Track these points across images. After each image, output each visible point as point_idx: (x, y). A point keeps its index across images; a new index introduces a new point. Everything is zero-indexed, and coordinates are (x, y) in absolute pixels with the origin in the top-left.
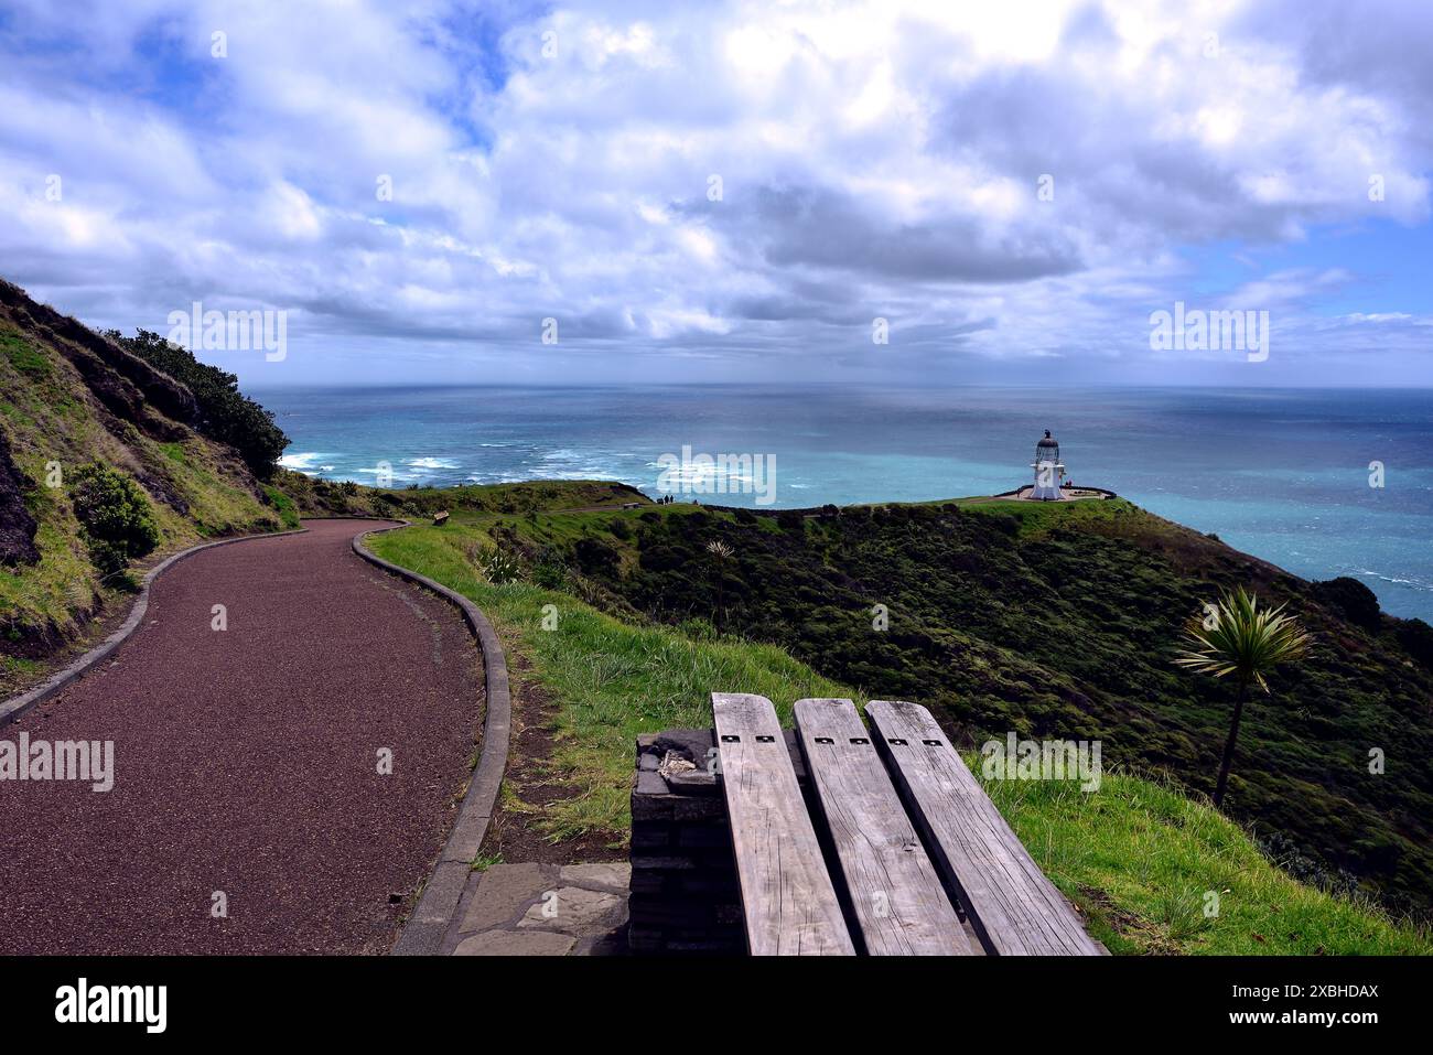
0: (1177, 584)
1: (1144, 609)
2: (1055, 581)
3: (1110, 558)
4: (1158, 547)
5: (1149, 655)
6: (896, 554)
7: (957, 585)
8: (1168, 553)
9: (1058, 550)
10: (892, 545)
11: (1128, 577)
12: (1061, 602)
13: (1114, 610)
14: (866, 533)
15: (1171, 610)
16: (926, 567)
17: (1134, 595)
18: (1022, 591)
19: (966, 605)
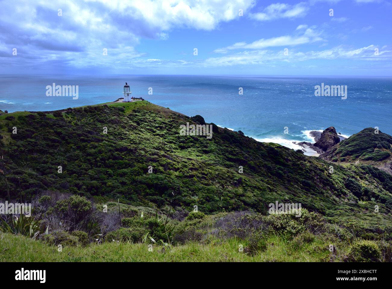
0: (167, 121)
1: (161, 128)
2: (139, 124)
3: (149, 116)
4: (159, 112)
5: (166, 140)
6: (94, 122)
7: (115, 128)
8: (161, 113)
9: (136, 115)
10: (92, 119)
11: (155, 120)
12: (142, 129)
13: (155, 130)
14: (83, 116)
15: (167, 128)
16: (104, 124)
17: (158, 125)
18: (132, 128)
19: (120, 134)
